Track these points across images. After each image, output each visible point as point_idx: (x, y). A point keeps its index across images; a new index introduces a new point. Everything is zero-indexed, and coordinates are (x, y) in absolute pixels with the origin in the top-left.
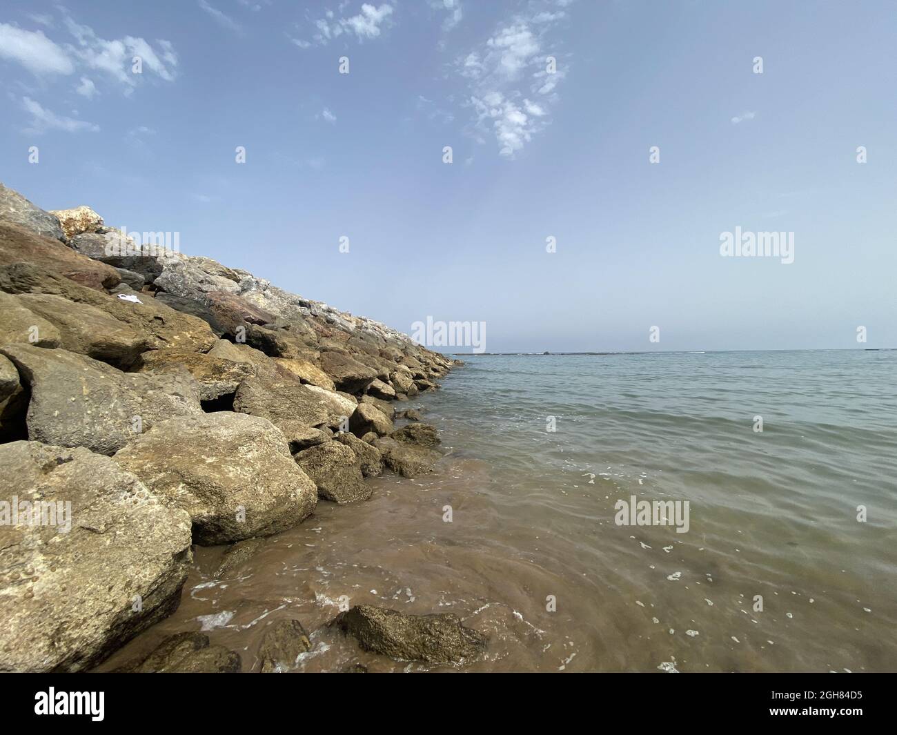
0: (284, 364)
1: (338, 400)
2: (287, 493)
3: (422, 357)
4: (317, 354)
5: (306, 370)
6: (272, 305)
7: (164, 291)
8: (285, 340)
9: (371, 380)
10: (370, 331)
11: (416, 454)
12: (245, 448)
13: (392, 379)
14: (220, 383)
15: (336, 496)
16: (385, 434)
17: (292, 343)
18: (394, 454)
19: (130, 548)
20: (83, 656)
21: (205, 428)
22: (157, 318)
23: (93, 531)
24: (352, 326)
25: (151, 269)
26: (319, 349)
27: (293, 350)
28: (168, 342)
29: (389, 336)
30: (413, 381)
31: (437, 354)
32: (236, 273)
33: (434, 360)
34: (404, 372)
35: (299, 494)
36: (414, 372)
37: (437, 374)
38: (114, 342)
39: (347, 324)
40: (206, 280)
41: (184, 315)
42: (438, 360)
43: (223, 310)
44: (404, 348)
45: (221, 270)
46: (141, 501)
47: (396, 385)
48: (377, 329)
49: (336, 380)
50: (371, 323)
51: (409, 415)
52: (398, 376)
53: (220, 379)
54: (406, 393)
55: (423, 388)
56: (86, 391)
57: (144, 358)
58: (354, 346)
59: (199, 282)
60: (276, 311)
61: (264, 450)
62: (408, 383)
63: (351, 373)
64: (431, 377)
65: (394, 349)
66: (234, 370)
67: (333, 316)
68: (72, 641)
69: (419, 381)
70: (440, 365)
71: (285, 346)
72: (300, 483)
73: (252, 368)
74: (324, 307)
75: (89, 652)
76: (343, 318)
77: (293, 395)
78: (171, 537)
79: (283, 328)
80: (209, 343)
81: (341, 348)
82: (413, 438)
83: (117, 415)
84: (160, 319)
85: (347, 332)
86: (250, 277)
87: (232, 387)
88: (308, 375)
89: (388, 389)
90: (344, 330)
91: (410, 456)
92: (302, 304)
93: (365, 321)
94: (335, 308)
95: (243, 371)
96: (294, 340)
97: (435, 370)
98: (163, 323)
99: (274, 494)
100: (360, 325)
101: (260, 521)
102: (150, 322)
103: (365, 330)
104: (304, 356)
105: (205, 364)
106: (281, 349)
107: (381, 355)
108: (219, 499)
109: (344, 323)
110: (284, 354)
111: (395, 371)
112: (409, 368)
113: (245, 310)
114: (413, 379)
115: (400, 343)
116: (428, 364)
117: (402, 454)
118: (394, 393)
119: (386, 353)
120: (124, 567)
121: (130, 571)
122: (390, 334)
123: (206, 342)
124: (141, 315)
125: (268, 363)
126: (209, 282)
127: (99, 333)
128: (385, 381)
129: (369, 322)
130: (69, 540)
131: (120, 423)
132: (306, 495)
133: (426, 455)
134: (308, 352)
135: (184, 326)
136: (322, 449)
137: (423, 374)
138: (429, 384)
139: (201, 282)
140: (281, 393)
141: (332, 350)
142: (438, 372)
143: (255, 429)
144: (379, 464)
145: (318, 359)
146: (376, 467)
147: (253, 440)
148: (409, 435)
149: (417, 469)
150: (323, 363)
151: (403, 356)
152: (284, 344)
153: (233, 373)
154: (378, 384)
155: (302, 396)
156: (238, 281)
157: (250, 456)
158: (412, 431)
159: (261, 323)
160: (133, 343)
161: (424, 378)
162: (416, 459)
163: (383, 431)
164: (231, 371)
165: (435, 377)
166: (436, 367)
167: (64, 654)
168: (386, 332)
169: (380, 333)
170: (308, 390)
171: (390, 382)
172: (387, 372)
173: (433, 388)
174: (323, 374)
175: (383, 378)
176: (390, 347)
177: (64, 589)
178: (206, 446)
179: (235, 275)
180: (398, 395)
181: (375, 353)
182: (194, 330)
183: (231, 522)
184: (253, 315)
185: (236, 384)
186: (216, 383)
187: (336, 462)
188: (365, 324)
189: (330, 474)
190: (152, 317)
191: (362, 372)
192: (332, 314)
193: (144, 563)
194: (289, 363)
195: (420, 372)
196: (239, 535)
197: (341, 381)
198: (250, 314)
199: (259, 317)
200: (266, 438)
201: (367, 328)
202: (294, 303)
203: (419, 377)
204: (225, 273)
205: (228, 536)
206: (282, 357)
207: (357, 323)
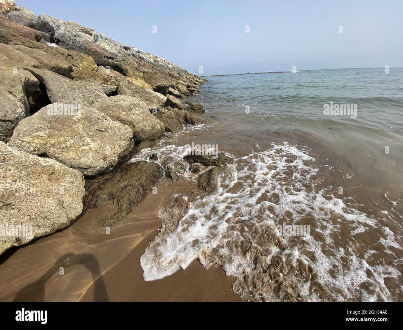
0: (129, 79)
1: (158, 95)
2: (154, 126)
3: (188, 77)
4: (142, 74)
5: (139, 82)
6: (112, 49)
7: (61, 42)
8: (126, 67)
9: (168, 87)
10: (160, 63)
11: (196, 115)
12: (134, 109)
13: (177, 88)
14: (109, 87)
15: (170, 129)
16: (182, 109)
17: (130, 68)
18: (188, 115)
19: (115, 136)
20: (113, 165)
21: (116, 102)
22: (69, 55)
23: (101, 131)
24: (152, 60)
25: (49, 30)
26: (142, 72)
27: (131, 72)
28: (78, 68)
29: (170, 66)
30: (186, 88)
31: (195, 76)
32: (89, 30)
33: (194, 79)
34: (182, 84)
35: (158, 126)
36: (187, 84)
37: (196, 86)
38: (60, 66)
39: (150, 59)
40: (77, 35)
41: (80, 53)
42: (196, 79)
43: (92, 52)
44: (178, 72)
45: (81, 29)
46: (111, 123)
47: (179, 90)
48: (164, 62)
49: (153, 87)
50: (161, 59)
51: (188, 102)
52: (179, 86)
53: (108, 85)
54: (184, 94)
55: (192, 91)
56: (66, 86)
57: (72, 76)
58: (156, 71)
59: (74, 36)
60: (115, 51)
61: (141, 110)
62: (185, 89)
63: (159, 84)
64: (194, 87)
65: (174, 73)
66: (113, 80)
67: (141, 55)
68: (109, 160)
69: (189, 88)
70: (197, 81)
71: (127, 70)
72: (158, 123)
73: (120, 79)
74: (136, 49)
75: (114, 164)
76: (146, 56)
77: (140, 92)
78: (127, 133)
79: (122, 61)
80: (96, 68)
81: (151, 71)
82: (194, 110)
83: (80, 97)
84: (70, 55)
85: (151, 63)
86: (96, 32)
87: (114, 88)
88: (141, 85)
89: (176, 92)
90: (149, 62)
91: (195, 116)
92: (125, 48)
93: (158, 58)
94: (141, 51)
95: (116, 80)
96: (130, 67)
97: (195, 84)
98: (73, 58)
99: (150, 126)
100: (155, 60)
101: (148, 134)
102: (67, 57)
103: (158, 63)
104: (137, 75)
105: (100, 77)
106: (126, 72)
107: (169, 75)
108: (133, 126)
109: (148, 58)
110: (128, 74)
111: (178, 83)
112: (184, 82)
113: (102, 51)
114: (187, 87)
115: (176, 70)
116: (191, 81)
117: (191, 115)
118: (179, 94)
119: (172, 75)
120: (116, 141)
121: (118, 142)
122: (170, 65)
123: (94, 67)
124: (61, 54)
125: (123, 78)
126: (79, 36)
127: (52, 62)
128: (174, 88)
129: (159, 58)
130: (95, 134)
131: (82, 100)
132: (161, 127)
133: (201, 116)
134: (137, 73)
135: (82, 59)
136: (161, 112)
137: (191, 85)
138: (194, 89)
139: (75, 36)
140: (135, 91)
141: (147, 72)
142: (197, 84)
143: (136, 102)
144: (183, 119)
145: (143, 77)
146: (182, 120)
147: (136, 106)
148: (192, 109)
149: (198, 120)
150: (145, 79)
151: (179, 76)
152: (126, 69)
153: (112, 82)
154: (171, 89)
155: (144, 92)
156: (91, 35)
157: (137, 112)
158: (193, 107)
159: (112, 58)
160: (68, 67)
161: (191, 87)
162: (197, 117)
163: (181, 107)
164: (111, 81)
165: (195, 87)
166: (195, 82)
167: (108, 164)
168: (168, 64)
169: (166, 64)
170: (146, 90)
171: (176, 89)
172: (174, 83)
173: (196, 92)
174: (147, 84)
175: (173, 87)
176: (172, 72)
177: (101, 147)
178: (120, 108)
179: (89, 31)
180: (181, 95)
181: (166, 74)
182: (87, 61)
183: (139, 134)
184: (107, 54)
185: (116, 87)
186: (107, 87)
187: (168, 117)
188: (157, 59)
189: (166, 121)
190: (66, 55)
191: (164, 83)
192: (141, 54)
193: (122, 140)
194: (131, 78)
195: (189, 84)
196: (142, 139)
197: (156, 88)
198: (105, 54)
199: (109, 55)
200: (141, 106)
201: (159, 62)
202: (121, 47)
203: (188, 86)
204: (83, 30)
205: (138, 139)
206: (127, 76)
207: (154, 59)
